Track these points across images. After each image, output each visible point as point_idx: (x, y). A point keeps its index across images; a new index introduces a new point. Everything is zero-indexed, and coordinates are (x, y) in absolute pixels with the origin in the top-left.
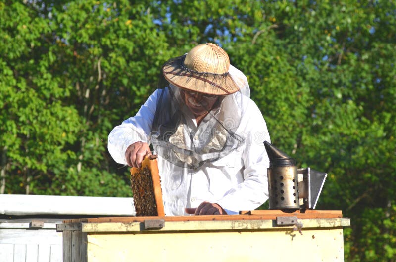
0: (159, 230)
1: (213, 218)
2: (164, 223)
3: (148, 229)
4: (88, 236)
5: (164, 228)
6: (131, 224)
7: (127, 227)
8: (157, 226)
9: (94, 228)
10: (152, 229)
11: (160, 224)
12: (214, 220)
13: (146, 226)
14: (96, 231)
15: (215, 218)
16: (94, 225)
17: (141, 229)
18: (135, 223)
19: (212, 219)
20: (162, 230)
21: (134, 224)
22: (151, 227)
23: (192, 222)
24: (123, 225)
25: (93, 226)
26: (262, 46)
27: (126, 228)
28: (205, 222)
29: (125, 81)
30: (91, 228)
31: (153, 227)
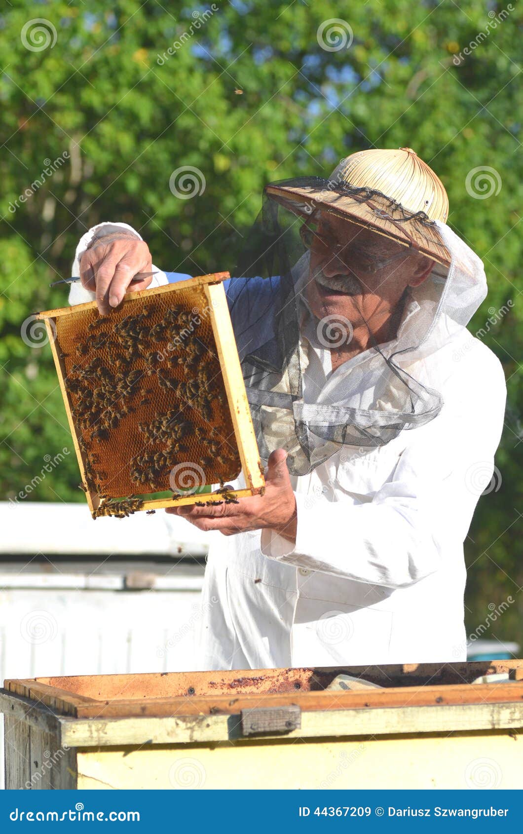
0: (285, 737)
1: (438, 695)
2: (298, 717)
3: (251, 735)
4: (80, 757)
5: (297, 730)
6: (202, 720)
7: (192, 729)
8: (280, 725)
9: (95, 734)
10: (265, 734)
11: (287, 719)
12: (440, 701)
13: (247, 729)
14: (102, 743)
15: (445, 696)
16: (96, 725)
17: (232, 734)
18: (214, 718)
19: (433, 698)
20: (292, 735)
21: (211, 720)
22: (261, 730)
23: (380, 711)
24: (182, 725)
25: (94, 728)
26: (432, 107)
27: (189, 732)
28: (415, 709)
29: (133, 184)
30: (88, 734)
31: (268, 729)
